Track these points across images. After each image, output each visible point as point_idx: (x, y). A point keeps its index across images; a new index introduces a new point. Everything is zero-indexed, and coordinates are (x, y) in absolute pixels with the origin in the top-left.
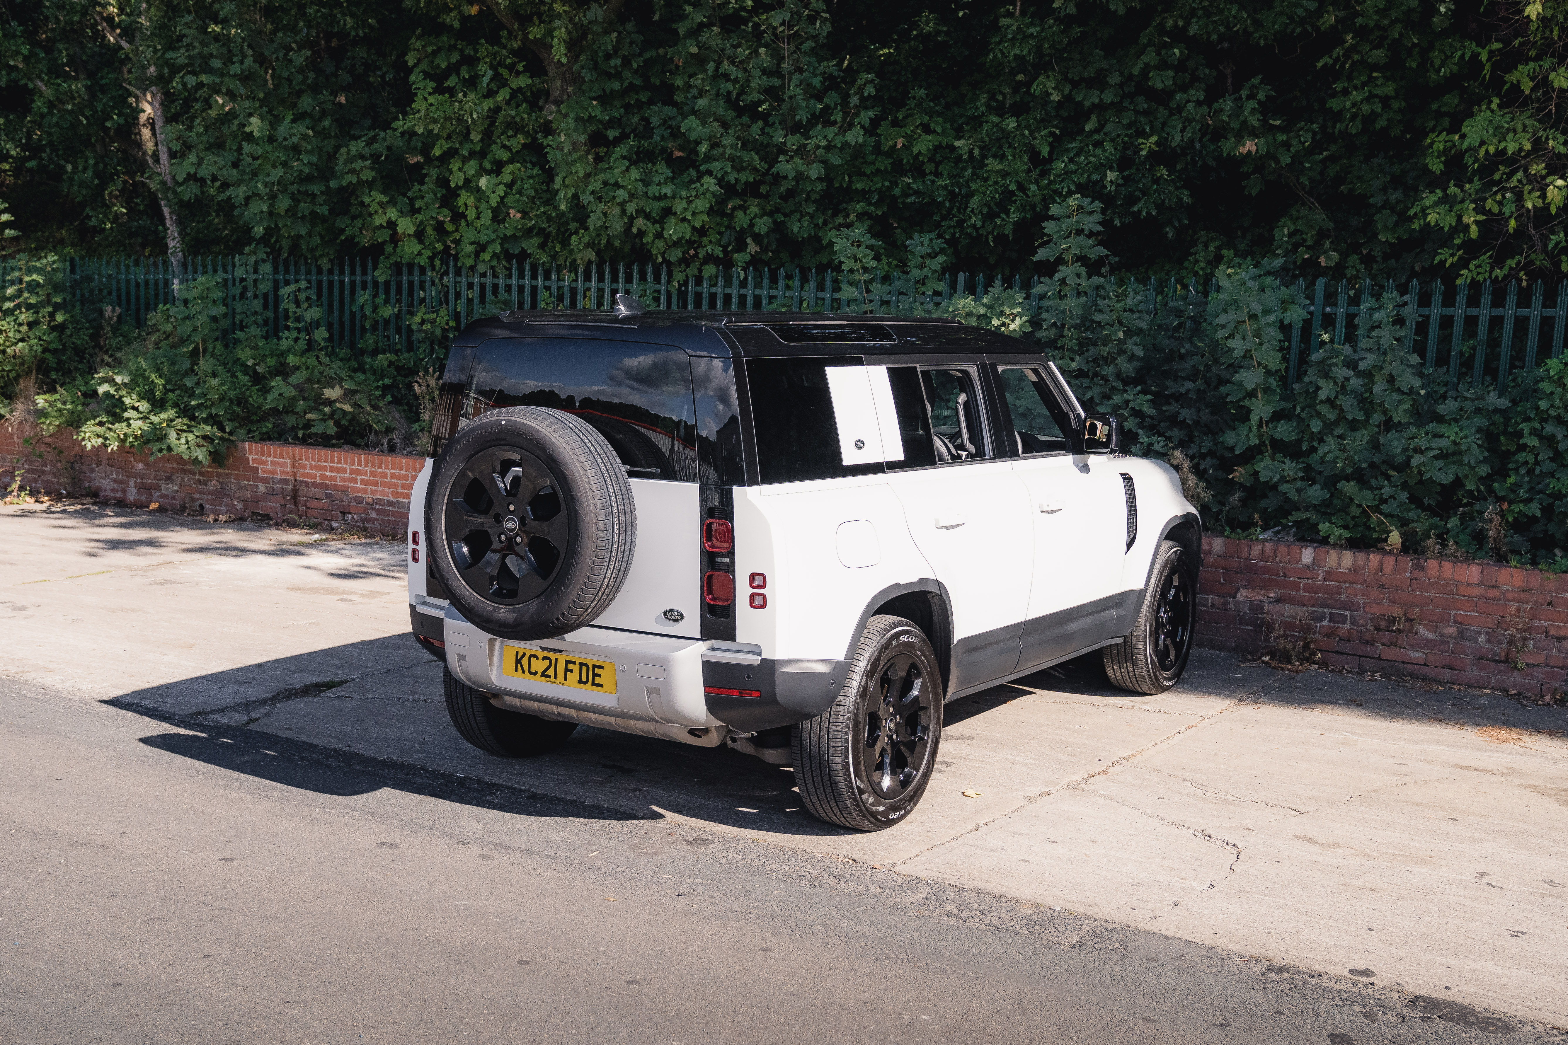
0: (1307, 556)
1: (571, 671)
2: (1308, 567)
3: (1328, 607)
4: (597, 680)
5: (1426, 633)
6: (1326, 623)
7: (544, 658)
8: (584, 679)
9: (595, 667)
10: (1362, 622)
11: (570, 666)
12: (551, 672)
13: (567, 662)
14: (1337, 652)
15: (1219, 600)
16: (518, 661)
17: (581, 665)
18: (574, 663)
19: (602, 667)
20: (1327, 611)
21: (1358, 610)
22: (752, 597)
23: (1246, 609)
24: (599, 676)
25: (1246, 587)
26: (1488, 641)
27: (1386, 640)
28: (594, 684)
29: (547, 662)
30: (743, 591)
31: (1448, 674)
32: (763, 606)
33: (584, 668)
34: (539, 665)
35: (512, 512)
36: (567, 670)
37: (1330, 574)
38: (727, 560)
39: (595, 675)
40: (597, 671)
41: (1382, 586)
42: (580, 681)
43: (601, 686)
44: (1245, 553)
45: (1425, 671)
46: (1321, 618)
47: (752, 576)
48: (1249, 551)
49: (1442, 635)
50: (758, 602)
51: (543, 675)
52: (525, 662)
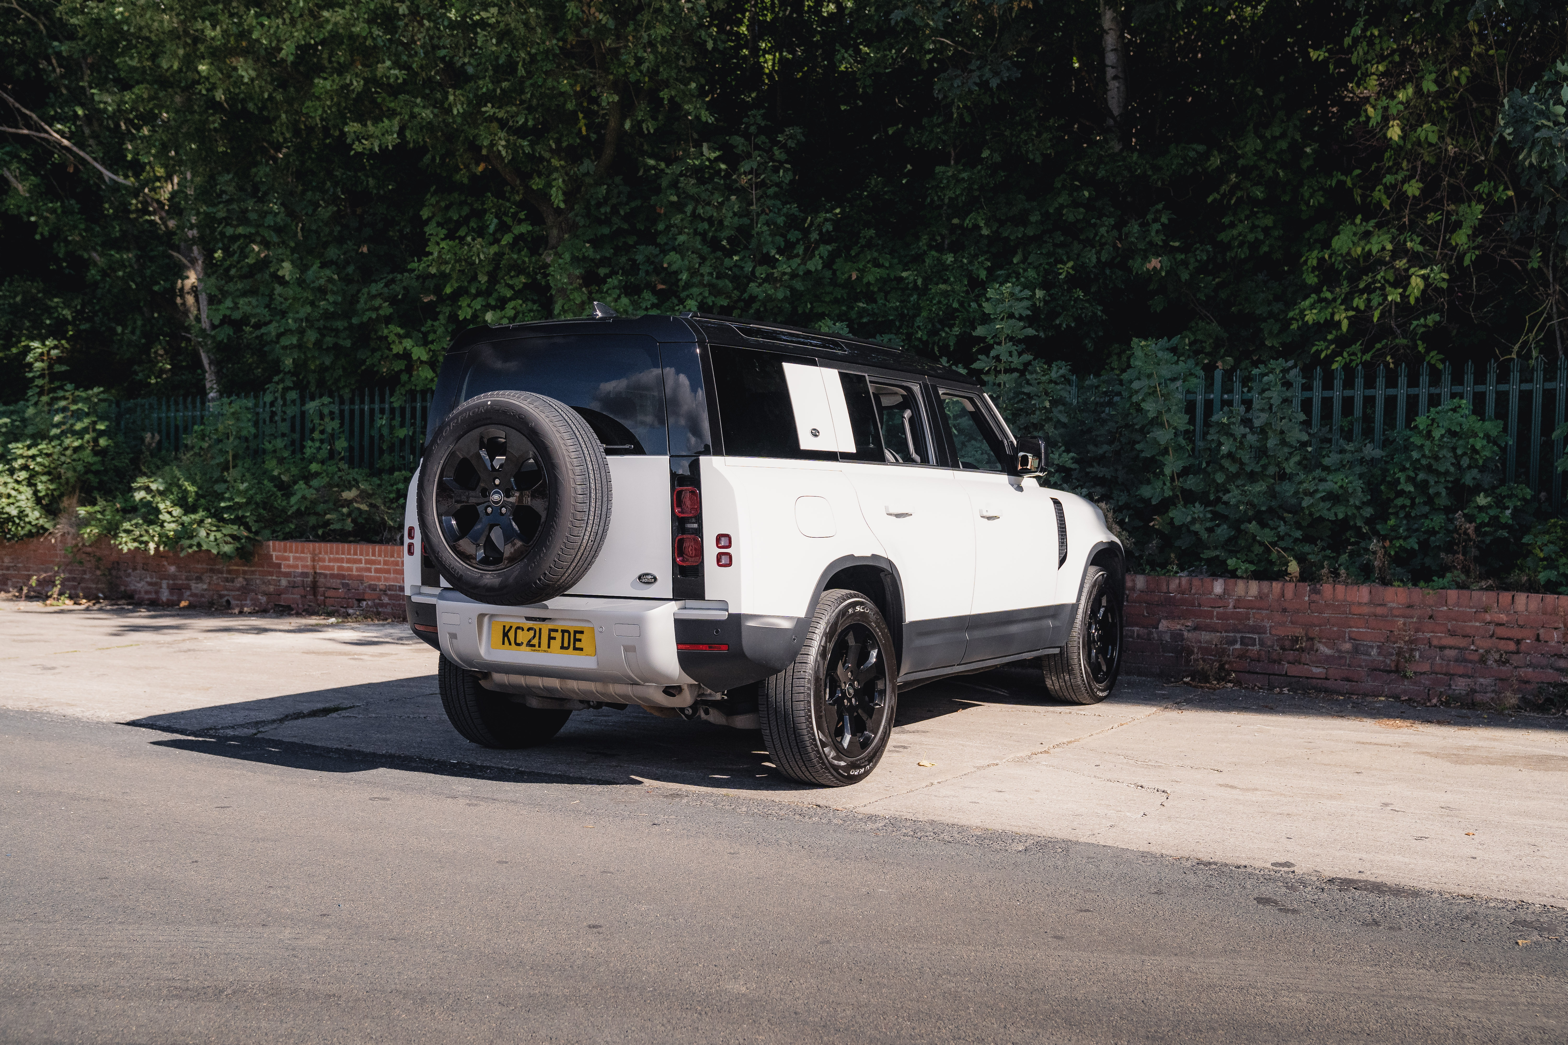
0: (1218, 587)
1: (554, 638)
2: (1220, 597)
3: (1239, 632)
4: (578, 645)
5: (1324, 650)
6: (1238, 646)
7: (529, 630)
8: (566, 645)
9: (576, 632)
10: (1269, 643)
11: (553, 634)
12: (535, 641)
13: (551, 630)
14: (1249, 672)
15: (1143, 631)
16: (505, 634)
17: (563, 631)
18: (556, 631)
19: (582, 632)
20: (1239, 635)
21: (1265, 633)
22: (719, 556)
23: (1167, 638)
24: (580, 640)
25: (1166, 618)
26: (1379, 654)
27: (1291, 658)
28: (575, 649)
29: (532, 633)
30: (710, 551)
31: (1347, 686)
32: (730, 564)
33: (566, 635)
34: (522, 637)
35: (497, 486)
36: (550, 638)
37: (1239, 602)
38: (696, 526)
39: (576, 640)
40: (578, 636)
41: (1284, 610)
42: (562, 647)
43: (581, 649)
44: (1164, 588)
45: (1327, 684)
46: (1234, 642)
47: (719, 538)
48: (1168, 585)
49: (1339, 651)
50: (725, 560)
51: (529, 644)
52: (511, 635)
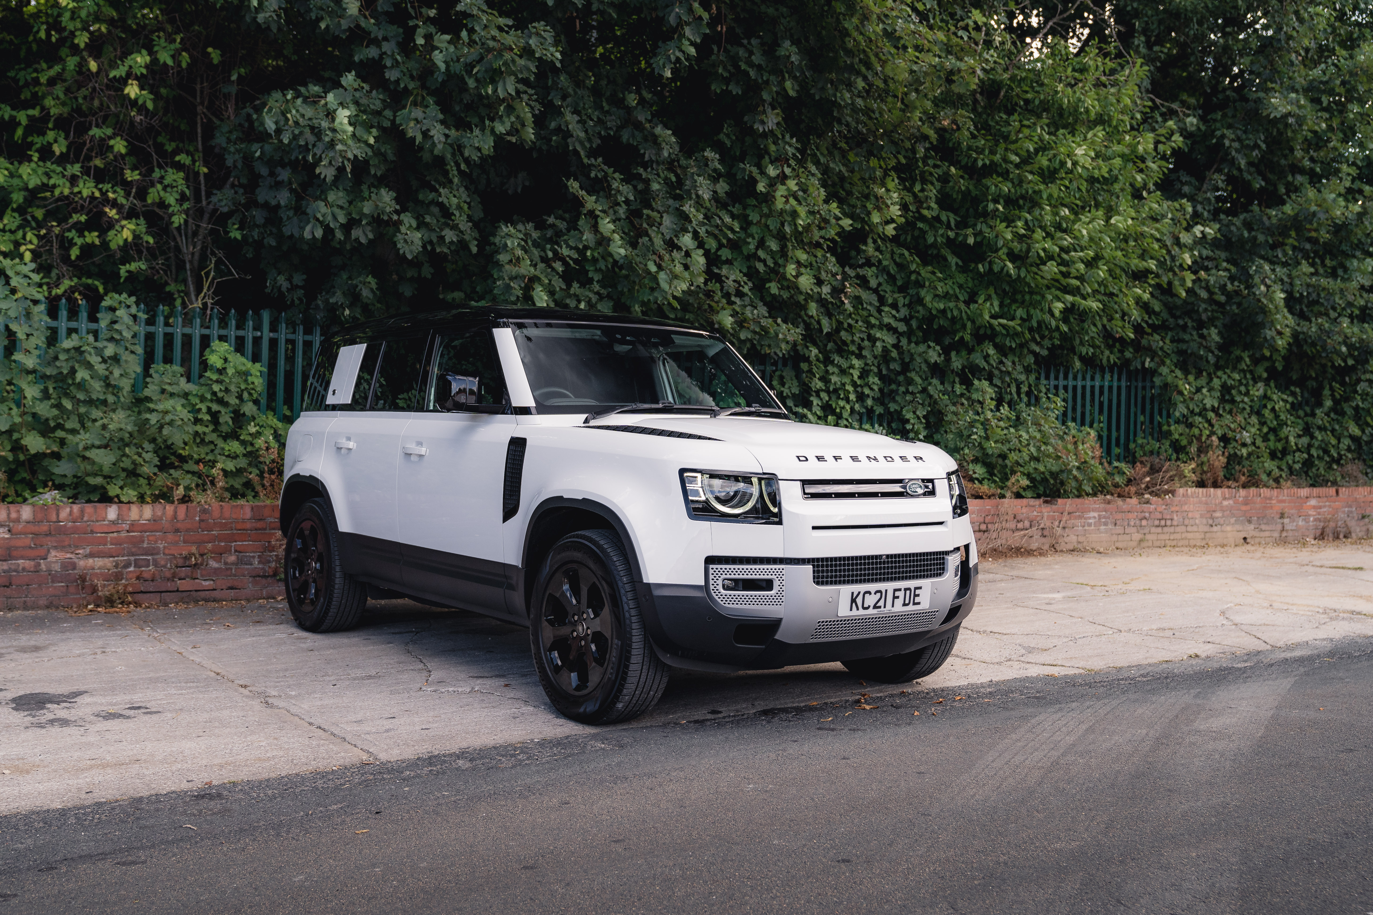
0: (112, 512)
2: (113, 522)
3: (133, 555)
5: (214, 564)
6: (132, 569)
10: (163, 563)
14: (142, 592)
15: (28, 564)
20: (132, 558)
21: (158, 554)
23: (57, 567)
25: (55, 548)
26: (259, 562)
27: (183, 575)
31: (232, 593)
37: (133, 526)
41: (177, 531)
44: (54, 517)
45: (216, 594)
46: (128, 565)
48: (58, 515)
49: (226, 563)
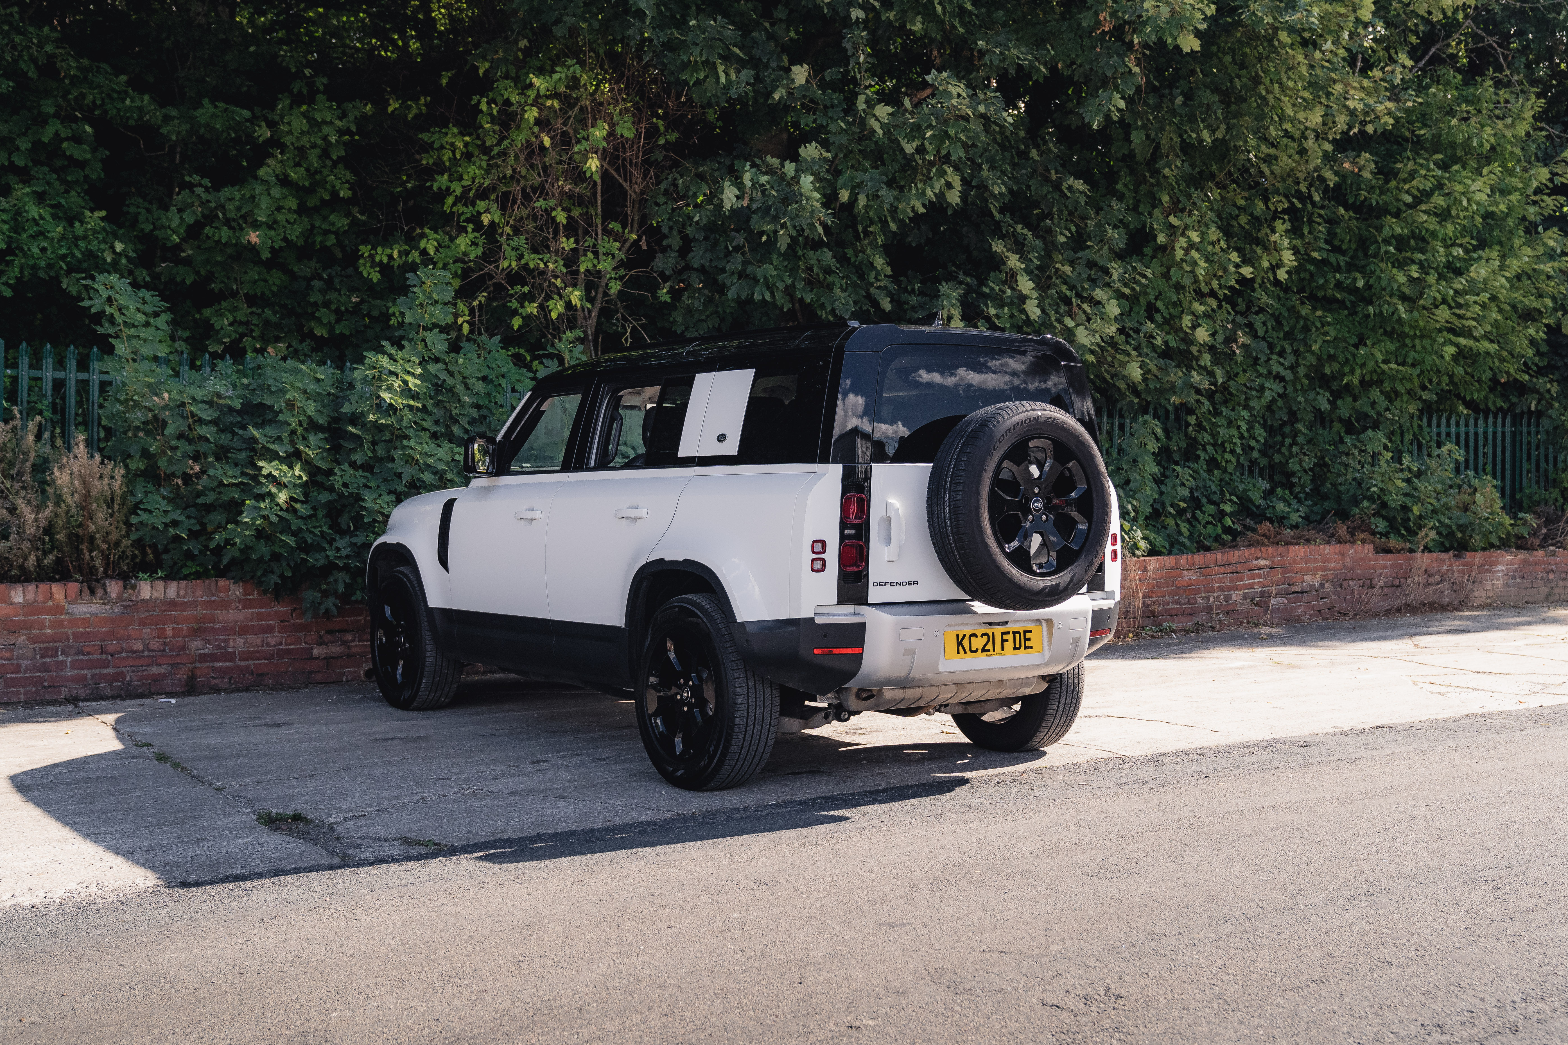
1: (1007, 641)
4: (1028, 644)
7: (982, 635)
8: (1018, 645)
9: (1025, 632)
11: (1005, 637)
12: (990, 646)
13: (1003, 634)
16: (959, 643)
17: (1014, 633)
18: (1008, 633)
19: (1030, 632)
24: (1029, 639)
28: (1026, 648)
29: (986, 638)
33: (1017, 636)
34: (978, 643)
36: (1004, 641)
39: (1026, 639)
40: (1028, 635)
42: (1015, 648)
43: (1031, 648)
51: (983, 650)
52: (966, 643)
